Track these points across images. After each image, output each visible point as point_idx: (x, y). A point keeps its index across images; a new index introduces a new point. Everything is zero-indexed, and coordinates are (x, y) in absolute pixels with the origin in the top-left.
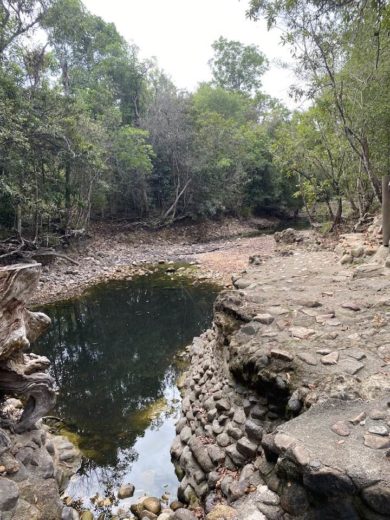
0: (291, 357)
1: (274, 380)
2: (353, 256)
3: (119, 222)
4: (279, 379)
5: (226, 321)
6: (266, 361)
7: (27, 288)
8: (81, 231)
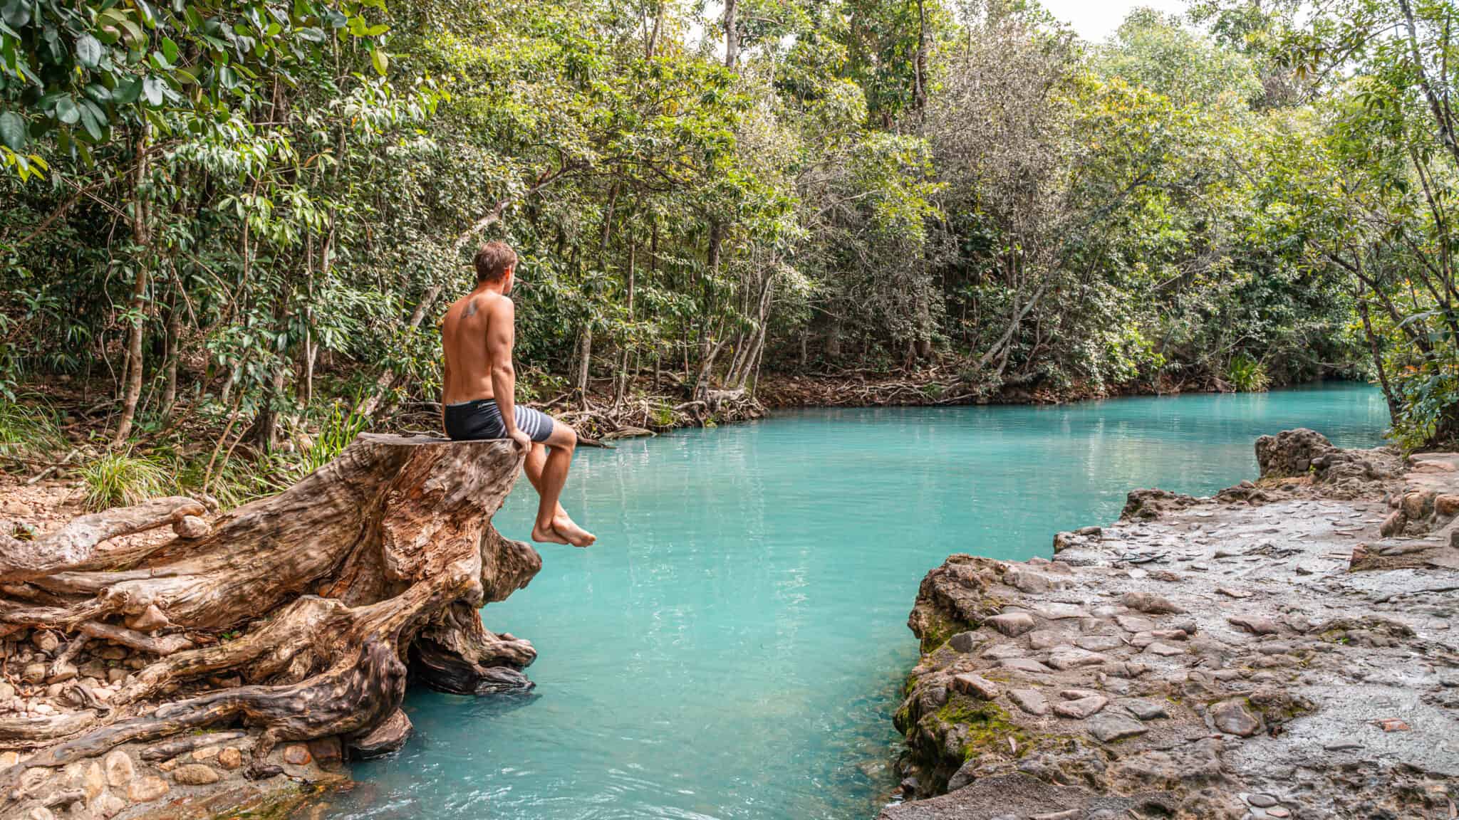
0: (991, 692)
1: (943, 735)
2: (1406, 517)
3: (844, 379)
4: (951, 736)
5: (934, 623)
6: (941, 697)
7: (492, 483)
8: (734, 395)
